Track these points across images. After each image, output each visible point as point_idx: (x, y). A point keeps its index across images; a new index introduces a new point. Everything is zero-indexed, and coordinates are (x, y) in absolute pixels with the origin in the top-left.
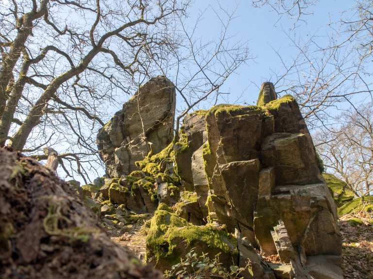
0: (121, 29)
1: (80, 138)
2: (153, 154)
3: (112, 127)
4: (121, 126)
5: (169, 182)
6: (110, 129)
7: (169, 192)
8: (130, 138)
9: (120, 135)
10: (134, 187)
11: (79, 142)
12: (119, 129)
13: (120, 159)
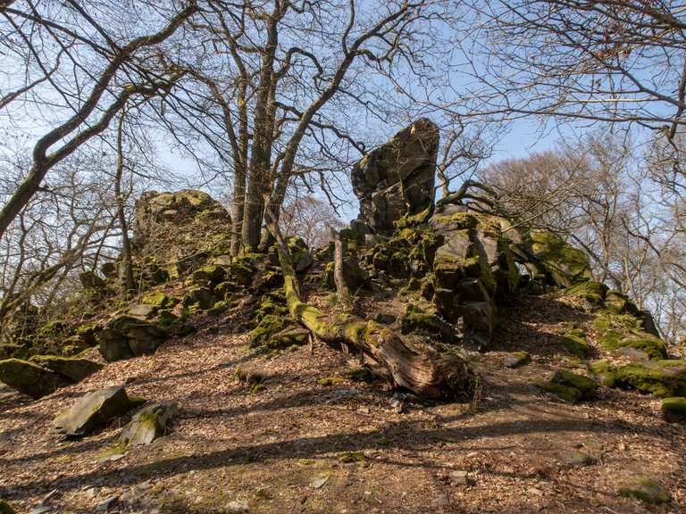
0: (379, 27)
1: (323, 147)
2: (410, 215)
3: (368, 166)
4: (379, 167)
5: (420, 260)
6: (366, 167)
7: (419, 268)
8: (388, 182)
9: (377, 175)
10: (392, 258)
11: (321, 150)
12: (375, 170)
13: (377, 206)
